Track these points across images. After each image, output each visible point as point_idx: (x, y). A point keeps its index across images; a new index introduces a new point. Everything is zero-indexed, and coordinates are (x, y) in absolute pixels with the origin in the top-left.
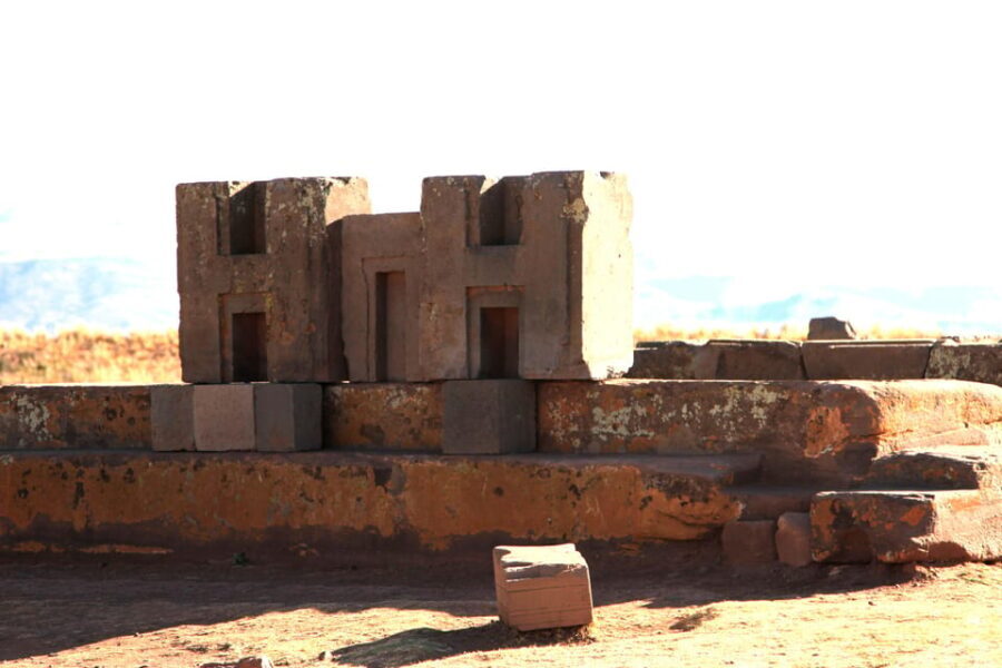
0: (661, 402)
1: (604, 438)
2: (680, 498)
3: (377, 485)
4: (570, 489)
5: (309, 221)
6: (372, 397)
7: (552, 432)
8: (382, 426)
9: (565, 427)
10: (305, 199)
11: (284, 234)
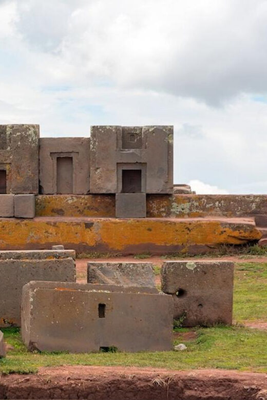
0: (205, 201)
1: (178, 213)
2: (239, 231)
3: (86, 228)
4: (186, 229)
5: (32, 139)
6: (58, 200)
7: (152, 211)
8: (63, 209)
9: (158, 209)
10: (30, 132)
11: (19, 143)
